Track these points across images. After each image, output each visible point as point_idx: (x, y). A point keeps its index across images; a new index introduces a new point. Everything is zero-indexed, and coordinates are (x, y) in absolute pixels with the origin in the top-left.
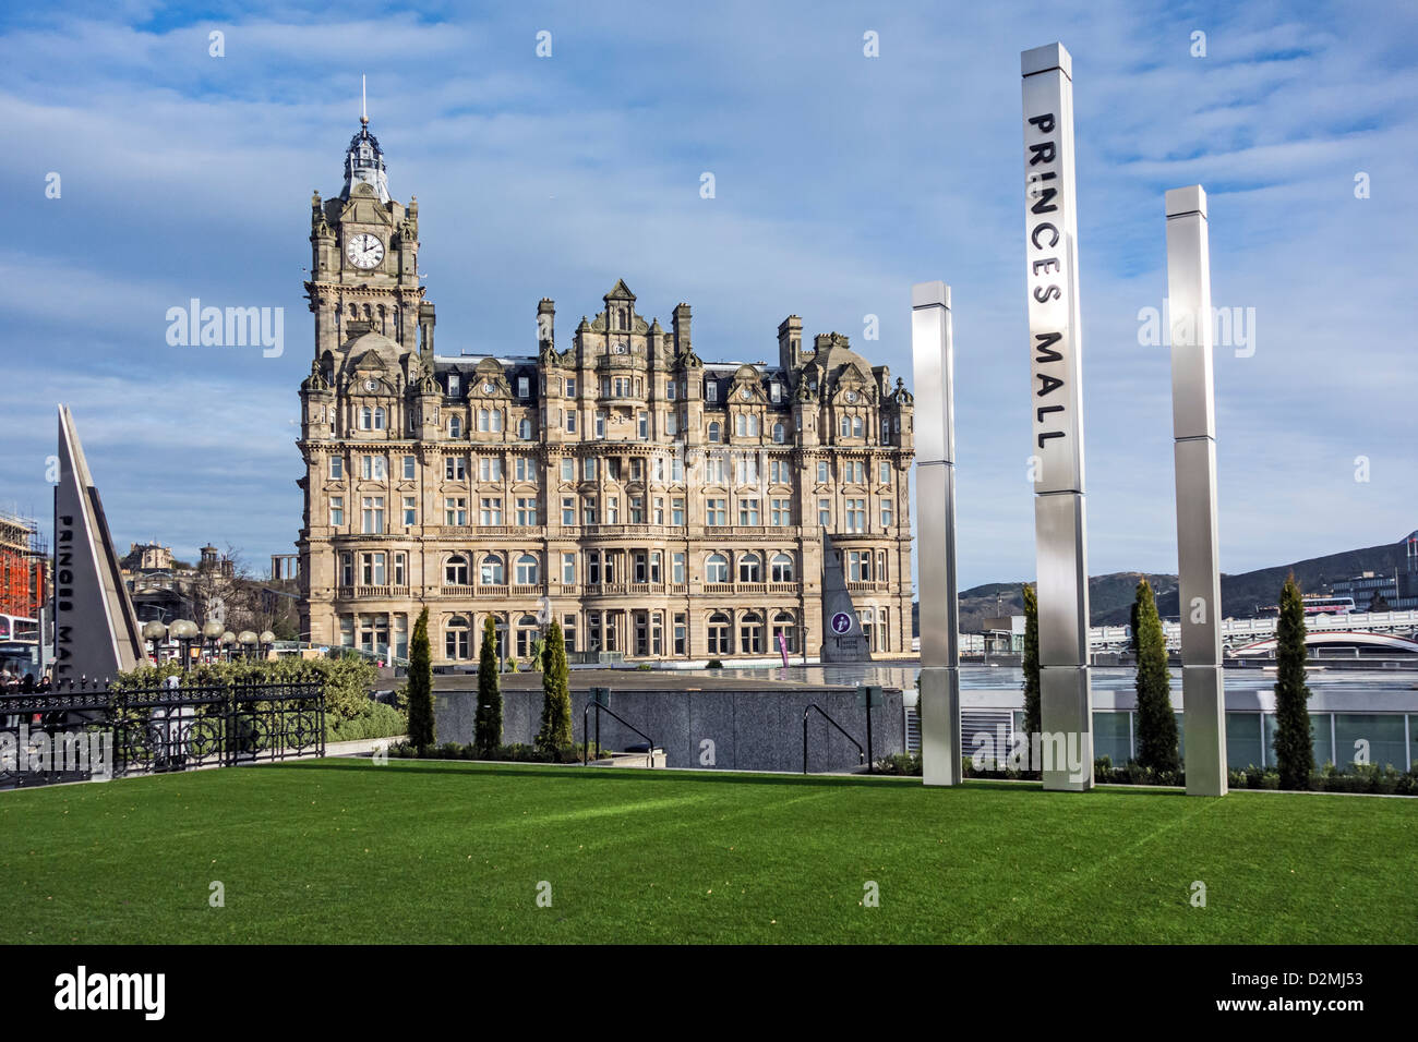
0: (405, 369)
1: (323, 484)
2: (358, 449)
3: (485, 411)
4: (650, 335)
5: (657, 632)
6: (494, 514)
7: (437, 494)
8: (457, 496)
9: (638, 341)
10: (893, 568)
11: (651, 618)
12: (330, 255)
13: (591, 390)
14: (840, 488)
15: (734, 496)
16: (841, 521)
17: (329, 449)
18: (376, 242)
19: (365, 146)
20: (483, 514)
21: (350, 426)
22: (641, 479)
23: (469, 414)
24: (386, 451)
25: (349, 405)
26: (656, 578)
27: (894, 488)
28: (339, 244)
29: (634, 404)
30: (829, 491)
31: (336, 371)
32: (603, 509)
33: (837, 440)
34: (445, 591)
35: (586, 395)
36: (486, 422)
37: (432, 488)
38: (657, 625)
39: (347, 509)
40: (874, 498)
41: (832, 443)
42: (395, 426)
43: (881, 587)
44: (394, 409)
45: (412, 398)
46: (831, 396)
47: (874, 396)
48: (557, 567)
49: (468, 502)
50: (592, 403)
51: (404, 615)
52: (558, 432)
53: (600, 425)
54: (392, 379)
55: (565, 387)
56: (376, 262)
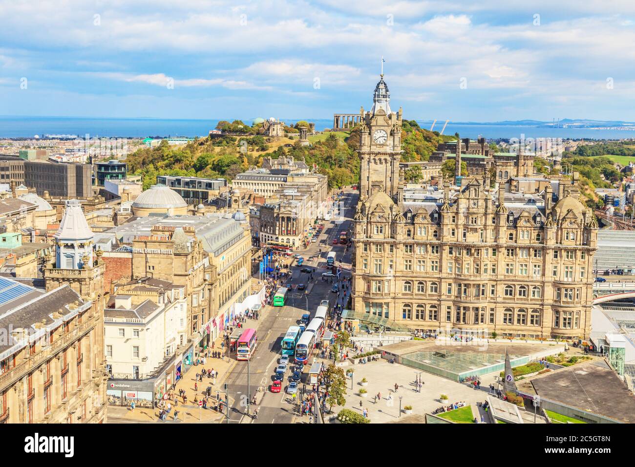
0: (391, 211)
1: (361, 254)
2: (374, 243)
3: (420, 228)
4: (486, 200)
5: (482, 315)
6: (422, 267)
7: (401, 258)
8: (408, 260)
9: (481, 203)
10: (584, 295)
11: (480, 309)
12: (366, 139)
13: (462, 220)
14: (563, 262)
15: (517, 264)
16: (562, 275)
17: (363, 242)
18: (384, 133)
19: (382, 86)
20: (418, 267)
21: (371, 233)
22: (479, 257)
23: (414, 228)
24: (383, 243)
25: (371, 225)
26: (483, 294)
27: (587, 262)
28: (370, 134)
29: (478, 227)
30: (558, 263)
31: (366, 213)
32: (463, 268)
33: (562, 242)
34: (403, 294)
35: (459, 223)
36: (421, 231)
37: (400, 257)
38: (483, 312)
39: (369, 264)
40: (577, 265)
41: (561, 243)
42: (387, 233)
43: (577, 303)
44: (387, 227)
45: (394, 224)
46: (561, 225)
47: (581, 224)
48: (444, 287)
49: (412, 261)
50: (462, 226)
51: (387, 304)
52: (448, 238)
53: (465, 235)
54: (386, 216)
55: (451, 219)
56: (384, 141)
